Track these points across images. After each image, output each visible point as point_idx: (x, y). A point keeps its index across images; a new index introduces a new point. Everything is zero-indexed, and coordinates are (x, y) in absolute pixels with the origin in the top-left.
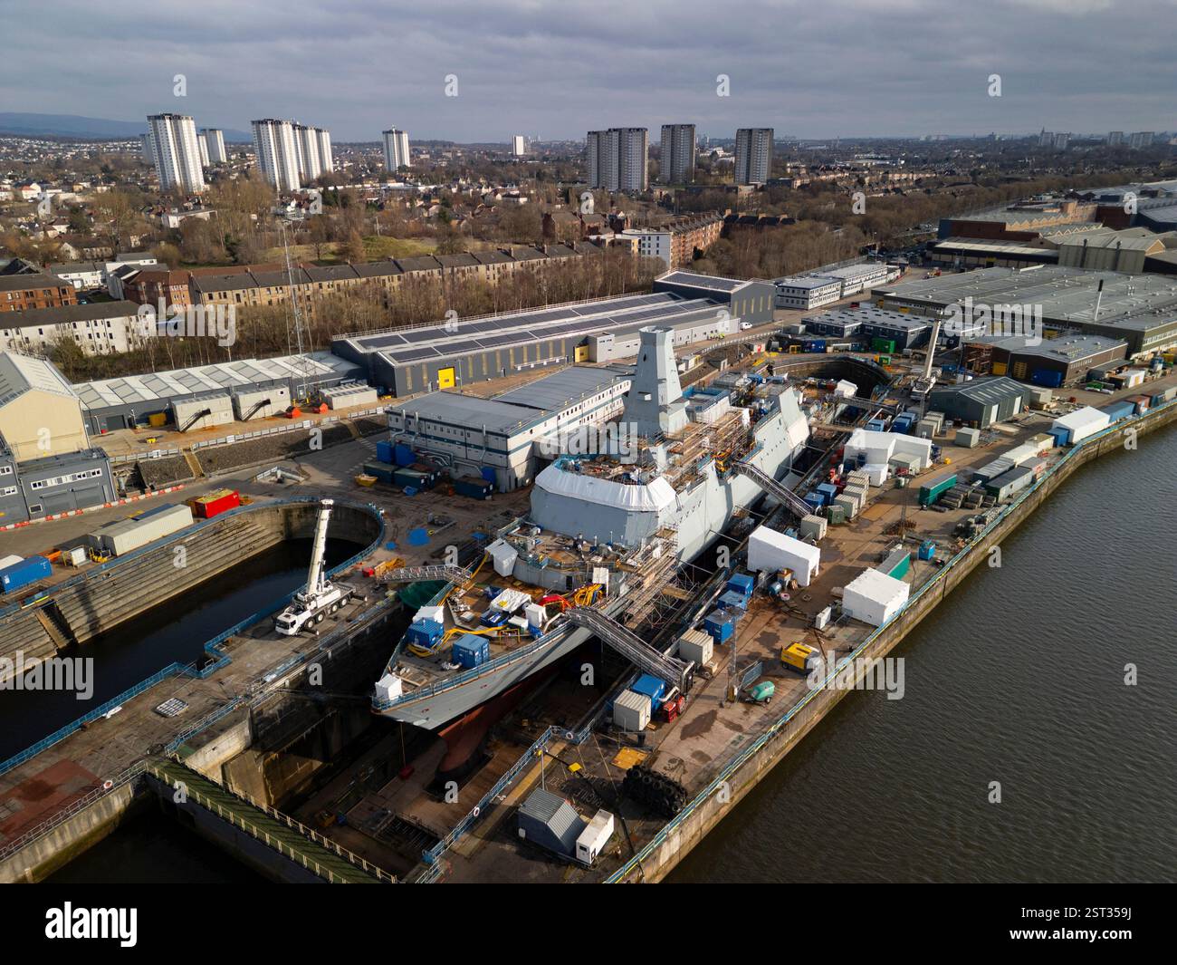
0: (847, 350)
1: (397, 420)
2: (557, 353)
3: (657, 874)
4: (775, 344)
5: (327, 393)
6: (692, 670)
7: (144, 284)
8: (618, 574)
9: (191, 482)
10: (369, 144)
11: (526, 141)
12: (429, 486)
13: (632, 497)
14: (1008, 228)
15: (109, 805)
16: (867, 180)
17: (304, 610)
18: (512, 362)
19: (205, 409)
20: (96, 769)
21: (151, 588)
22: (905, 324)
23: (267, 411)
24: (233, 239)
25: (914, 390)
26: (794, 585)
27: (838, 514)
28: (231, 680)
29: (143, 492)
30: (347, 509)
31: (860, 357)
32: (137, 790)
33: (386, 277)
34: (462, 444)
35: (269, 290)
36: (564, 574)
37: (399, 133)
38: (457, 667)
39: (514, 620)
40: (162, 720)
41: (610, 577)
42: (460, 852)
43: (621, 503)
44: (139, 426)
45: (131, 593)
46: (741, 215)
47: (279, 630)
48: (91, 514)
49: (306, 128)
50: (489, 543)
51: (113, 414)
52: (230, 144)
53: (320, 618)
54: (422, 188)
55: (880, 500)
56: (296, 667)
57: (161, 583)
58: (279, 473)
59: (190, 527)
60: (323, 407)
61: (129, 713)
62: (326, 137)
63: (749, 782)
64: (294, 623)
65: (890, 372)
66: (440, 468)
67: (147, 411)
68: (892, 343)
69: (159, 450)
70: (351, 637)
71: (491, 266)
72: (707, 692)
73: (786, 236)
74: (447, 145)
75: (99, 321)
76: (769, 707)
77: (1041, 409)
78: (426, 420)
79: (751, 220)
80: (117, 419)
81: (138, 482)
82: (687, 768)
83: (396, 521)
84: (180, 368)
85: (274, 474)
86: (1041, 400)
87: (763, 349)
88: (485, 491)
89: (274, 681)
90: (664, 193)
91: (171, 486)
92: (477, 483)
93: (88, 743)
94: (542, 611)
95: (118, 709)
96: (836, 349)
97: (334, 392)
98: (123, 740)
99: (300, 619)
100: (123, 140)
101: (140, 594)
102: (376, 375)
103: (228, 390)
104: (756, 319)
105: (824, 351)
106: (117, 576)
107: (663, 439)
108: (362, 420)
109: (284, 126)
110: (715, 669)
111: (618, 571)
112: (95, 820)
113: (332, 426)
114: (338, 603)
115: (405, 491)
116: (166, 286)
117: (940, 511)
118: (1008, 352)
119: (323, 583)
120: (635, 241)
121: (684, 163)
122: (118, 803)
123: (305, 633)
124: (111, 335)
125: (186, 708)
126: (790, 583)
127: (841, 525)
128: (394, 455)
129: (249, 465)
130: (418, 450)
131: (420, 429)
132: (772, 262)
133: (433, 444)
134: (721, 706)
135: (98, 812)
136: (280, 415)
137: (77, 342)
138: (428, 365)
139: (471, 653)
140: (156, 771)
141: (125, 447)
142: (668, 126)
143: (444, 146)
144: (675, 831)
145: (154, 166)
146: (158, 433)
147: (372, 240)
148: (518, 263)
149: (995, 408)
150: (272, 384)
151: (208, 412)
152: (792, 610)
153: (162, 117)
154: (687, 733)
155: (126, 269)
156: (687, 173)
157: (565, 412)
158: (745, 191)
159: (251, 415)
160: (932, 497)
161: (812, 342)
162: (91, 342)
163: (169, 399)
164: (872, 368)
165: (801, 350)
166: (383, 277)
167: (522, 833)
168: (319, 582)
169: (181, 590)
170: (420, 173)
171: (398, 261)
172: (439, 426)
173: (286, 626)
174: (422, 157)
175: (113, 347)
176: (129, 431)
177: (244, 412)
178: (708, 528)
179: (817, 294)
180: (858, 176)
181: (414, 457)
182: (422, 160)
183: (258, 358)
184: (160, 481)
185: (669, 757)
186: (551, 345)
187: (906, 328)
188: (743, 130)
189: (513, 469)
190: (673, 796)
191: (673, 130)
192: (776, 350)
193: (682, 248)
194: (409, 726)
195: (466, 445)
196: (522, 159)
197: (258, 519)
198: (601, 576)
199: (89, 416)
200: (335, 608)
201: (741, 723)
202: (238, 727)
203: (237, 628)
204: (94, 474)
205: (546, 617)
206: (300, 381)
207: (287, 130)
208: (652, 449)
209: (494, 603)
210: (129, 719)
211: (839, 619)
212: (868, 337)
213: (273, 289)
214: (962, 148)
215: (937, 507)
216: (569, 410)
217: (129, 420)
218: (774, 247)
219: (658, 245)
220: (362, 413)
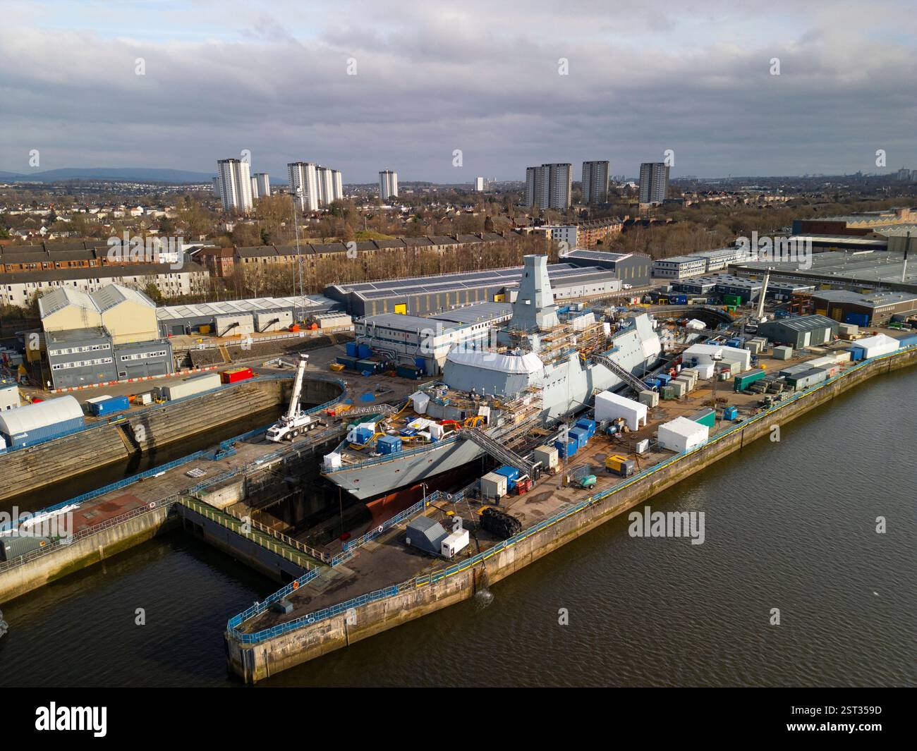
0: (704, 303)
1: (361, 328)
2: (481, 298)
3: (496, 573)
4: (648, 298)
5: (317, 317)
6: (539, 466)
7: (204, 256)
8: (497, 411)
9: (222, 365)
10: (371, 184)
11: (485, 181)
12: (379, 371)
13: (512, 364)
14: (848, 226)
15: (152, 519)
16: (746, 201)
17: (286, 426)
18: (448, 303)
19: (236, 322)
20: (146, 500)
21: (191, 423)
22: (750, 284)
23: (277, 326)
24: (266, 232)
25: (749, 325)
26: (627, 430)
27: (669, 392)
28: (235, 462)
29: (191, 369)
30: (323, 382)
31: (713, 308)
32: (170, 513)
33: (367, 252)
34: (403, 343)
35: (286, 257)
36: (459, 410)
37: (391, 173)
38: (379, 455)
39: (422, 434)
40: (190, 479)
41: (491, 413)
42: (368, 549)
43: (502, 368)
44: (192, 333)
45: (178, 424)
46: (636, 219)
47: (268, 437)
48: (157, 380)
49: (325, 169)
50: (412, 393)
51: (176, 324)
52: (274, 185)
53: (296, 434)
54: (404, 209)
55: (704, 387)
56: (277, 458)
57: (197, 421)
58: (280, 362)
59: (219, 388)
60: (314, 325)
61: (169, 475)
62: (339, 176)
63: (571, 533)
64: (278, 433)
65: (733, 317)
66: (388, 360)
67: (199, 323)
68: (739, 298)
69: (202, 344)
70: (314, 446)
71: (441, 246)
72: (549, 481)
73: (668, 231)
74: (427, 185)
75: (173, 275)
76: (592, 491)
77: (848, 339)
78: (380, 327)
79: (645, 223)
80: (180, 328)
81: (188, 363)
82: (526, 517)
83: (354, 389)
84: (223, 301)
85: (277, 363)
86: (849, 332)
87: (638, 302)
88: (416, 373)
89: (262, 464)
90: (582, 210)
91: (209, 367)
92: (412, 368)
93: (143, 488)
94: (441, 428)
95: (163, 473)
96: (695, 302)
97: (322, 317)
98: (163, 487)
99: (283, 431)
100: (201, 184)
101: (184, 425)
102: (352, 307)
103: (252, 312)
104: (635, 282)
105: (686, 303)
106: (170, 412)
107: (538, 331)
108: (339, 334)
109: (310, 167)
110: (557, 470)
111: (496, 409)
112: (143, 526)
113: (319, 336)
114: (309, 426)
115: (362, 373)
116: (219, 258)
117: (749, 394)
118: (827, 301)
119: (299, 412)
120: (549, 231)
121: (599, 189)
122: (158, 519)
123: (285, 442)
124: (180, 284)
125: (205, 473)
126: (623, 427)
127: (672, 400)
128: (358, 351)
129: (261, 357)
130: (374, 348)
131: (376, 333)
132: (655, 248)
133: (384, 344)
134: (558, 489)
135: (145, 522)
136: (285, 330)
137: (158, 288)
138: (388, 300)
139: (389, 445)
140: (183, 502)
141: (181, 343)
142: (588, 163)
143: (425, 185)
144: (511, 547)
145: (220, 199)
146: (204, 337)
147: (361, 233)
148: (461, 245)
149: (808, 335)
150: (281, 309)
151: (237, 324)
152: (622, 443)
153: (227, 161)
154: (530, 501)
155: (195, 248)
156: (601, 196)
157: (477, 325)
158: (645, 206)
159: (265, 329)
160: (743, 385)
161: (676, 297)
162: (167, 289)
163: (213, 316)
164: (721, 314)
165: (667, 303)
166: (364, 252)
167: (408, 541)
168: (297, 409)
169: (210, 427)
170: (402, 200)
171: (376, 241)
172: (388, 331)
173: (273, 435)
174: (408, 192)
175: (181, 292)
176: (187, 336)
177: (261, 326)
178: (570, 398)
179: (686, 267)
180: (738, 198)
181: (371, 353)
182: (407, 194)
183: (274, 297)
184: (203, 363)
185: (515, 512)
186: (477, 292)
187: (750, 287)
188: (646, 164)
189: (437, 360)
190: (510, 524)
191: (592, 165)
192: (649, 303)
193: (587, 240)
194: (345, 492)
195: (406, 343)
196: (481, 193)
197: (263, 387)
198: (485, 411)
199: (162, 324)
200: (306, 430)
201: (570, 498)
202: (235, 485)
203: (242, 437)
204: (161, 354)
205: (443, 432)
206: (300, 309)
207: (311, 170)
208: (529, 337)
209: (410, 425)
210: (169, 478)
211: (655, 448)
212: (720, 294)
213: (289, 257)
214: (831, 182)
215: (748, 392)
216: (481, 324)
217: (187, 329)
218: (658, 238)
219: (567, 235)
220: (340, 330)
